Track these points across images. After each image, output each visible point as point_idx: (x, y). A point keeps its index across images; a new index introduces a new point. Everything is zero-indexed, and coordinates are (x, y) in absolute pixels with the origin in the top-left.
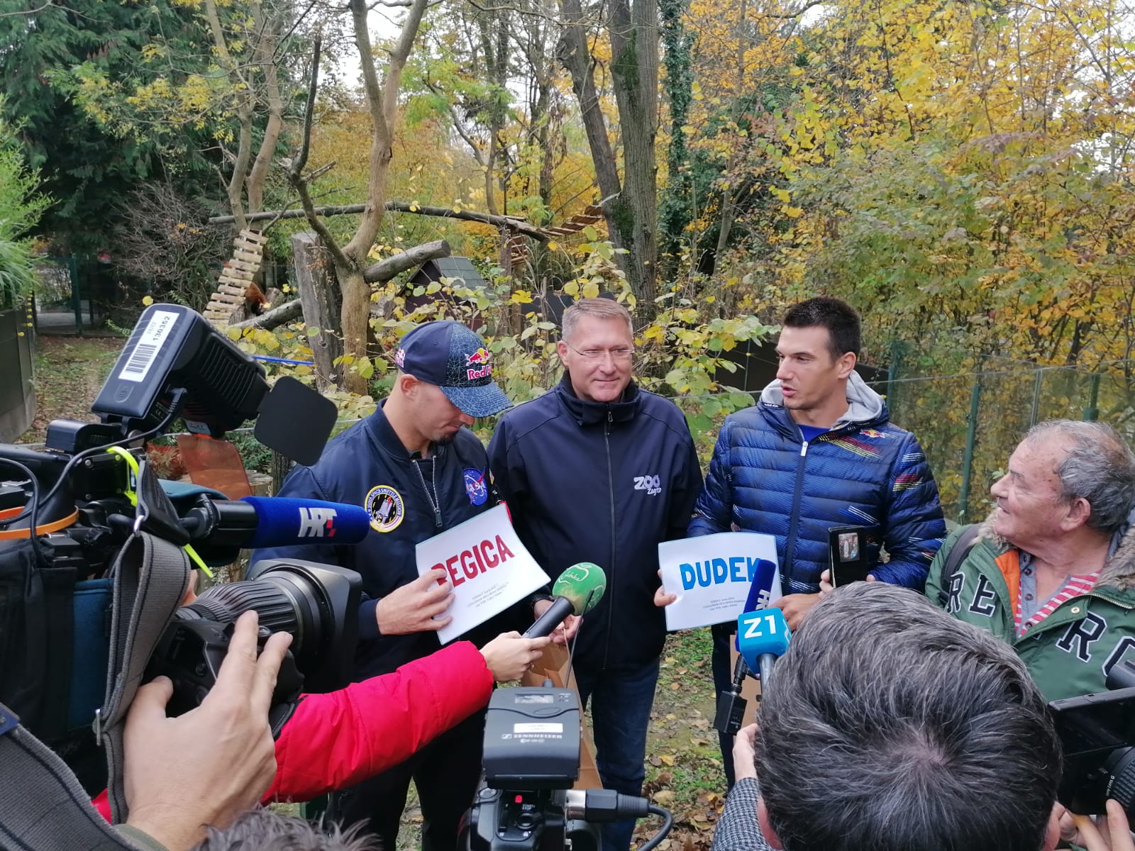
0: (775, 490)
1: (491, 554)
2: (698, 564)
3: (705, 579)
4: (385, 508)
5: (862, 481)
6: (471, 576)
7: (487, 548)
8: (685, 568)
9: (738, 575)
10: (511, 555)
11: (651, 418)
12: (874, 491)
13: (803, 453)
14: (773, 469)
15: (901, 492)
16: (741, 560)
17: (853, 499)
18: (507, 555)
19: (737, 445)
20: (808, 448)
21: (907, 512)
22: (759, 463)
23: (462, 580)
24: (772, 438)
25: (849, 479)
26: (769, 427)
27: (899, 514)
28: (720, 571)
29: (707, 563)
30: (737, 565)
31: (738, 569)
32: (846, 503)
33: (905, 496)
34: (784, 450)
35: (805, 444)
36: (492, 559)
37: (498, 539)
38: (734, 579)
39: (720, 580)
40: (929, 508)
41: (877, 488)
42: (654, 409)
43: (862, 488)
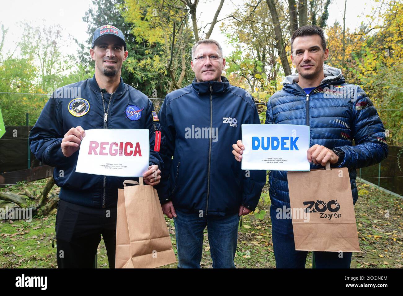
0: (296, 118)
1: (129, 149)
2: (263, 138)
3: (266, 146)
4: (80, 108)
5: (339, 106)
6: (112, 154)
7: (129, 146)
8: (255, 139)
9: (285, 146)
10: (140, 155)
11: (234, 95)
12: (346, 110)
13: (307, 99)
14: (294, 110)
15: (359, 111)
16: (287, 138)
17: (336, 115)
18: (138, 154)
19: (275, 105)
20: (309, 97)
21: (364, 121)
22: (287, 109)
23: (106, 154)
24: (291, 97)
25: (332, 106)
26: (288, 94)
27: (361, 123)
28: (275, 143)
29: (268, 138)
30: (285, 141)
31: (285, 144)
32: (333, 118)
33: (361, 113)
34: (299, 100)
35: (308, 95)
36: (129, 152)
37: (138, 145)
38: (283, 149)
39: (275, 148)
40: (374, 118)
41: (347, 109)
42: (236, 92)
43: (340, 110)
